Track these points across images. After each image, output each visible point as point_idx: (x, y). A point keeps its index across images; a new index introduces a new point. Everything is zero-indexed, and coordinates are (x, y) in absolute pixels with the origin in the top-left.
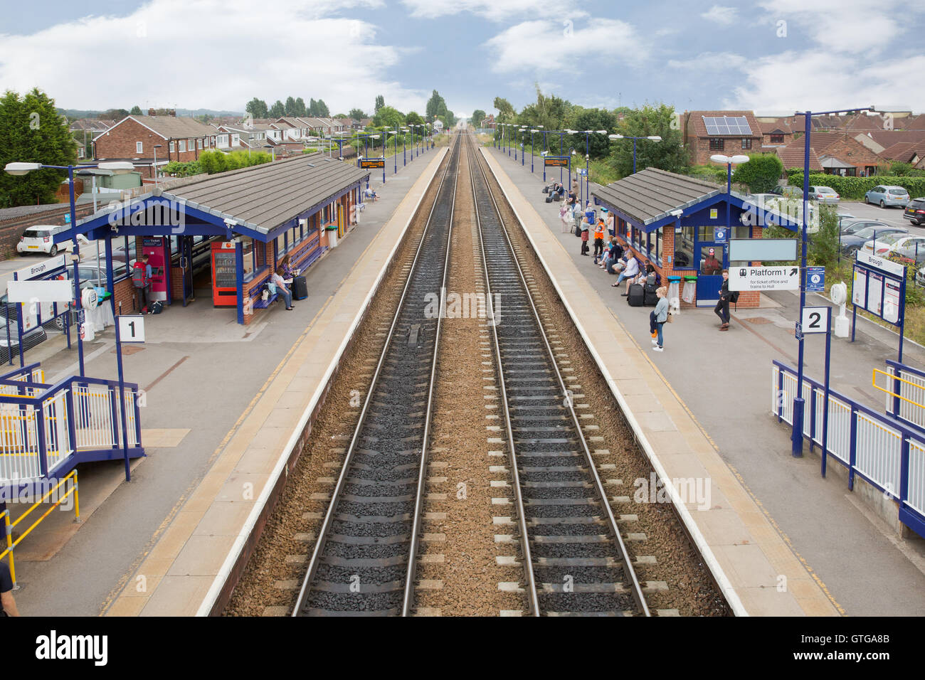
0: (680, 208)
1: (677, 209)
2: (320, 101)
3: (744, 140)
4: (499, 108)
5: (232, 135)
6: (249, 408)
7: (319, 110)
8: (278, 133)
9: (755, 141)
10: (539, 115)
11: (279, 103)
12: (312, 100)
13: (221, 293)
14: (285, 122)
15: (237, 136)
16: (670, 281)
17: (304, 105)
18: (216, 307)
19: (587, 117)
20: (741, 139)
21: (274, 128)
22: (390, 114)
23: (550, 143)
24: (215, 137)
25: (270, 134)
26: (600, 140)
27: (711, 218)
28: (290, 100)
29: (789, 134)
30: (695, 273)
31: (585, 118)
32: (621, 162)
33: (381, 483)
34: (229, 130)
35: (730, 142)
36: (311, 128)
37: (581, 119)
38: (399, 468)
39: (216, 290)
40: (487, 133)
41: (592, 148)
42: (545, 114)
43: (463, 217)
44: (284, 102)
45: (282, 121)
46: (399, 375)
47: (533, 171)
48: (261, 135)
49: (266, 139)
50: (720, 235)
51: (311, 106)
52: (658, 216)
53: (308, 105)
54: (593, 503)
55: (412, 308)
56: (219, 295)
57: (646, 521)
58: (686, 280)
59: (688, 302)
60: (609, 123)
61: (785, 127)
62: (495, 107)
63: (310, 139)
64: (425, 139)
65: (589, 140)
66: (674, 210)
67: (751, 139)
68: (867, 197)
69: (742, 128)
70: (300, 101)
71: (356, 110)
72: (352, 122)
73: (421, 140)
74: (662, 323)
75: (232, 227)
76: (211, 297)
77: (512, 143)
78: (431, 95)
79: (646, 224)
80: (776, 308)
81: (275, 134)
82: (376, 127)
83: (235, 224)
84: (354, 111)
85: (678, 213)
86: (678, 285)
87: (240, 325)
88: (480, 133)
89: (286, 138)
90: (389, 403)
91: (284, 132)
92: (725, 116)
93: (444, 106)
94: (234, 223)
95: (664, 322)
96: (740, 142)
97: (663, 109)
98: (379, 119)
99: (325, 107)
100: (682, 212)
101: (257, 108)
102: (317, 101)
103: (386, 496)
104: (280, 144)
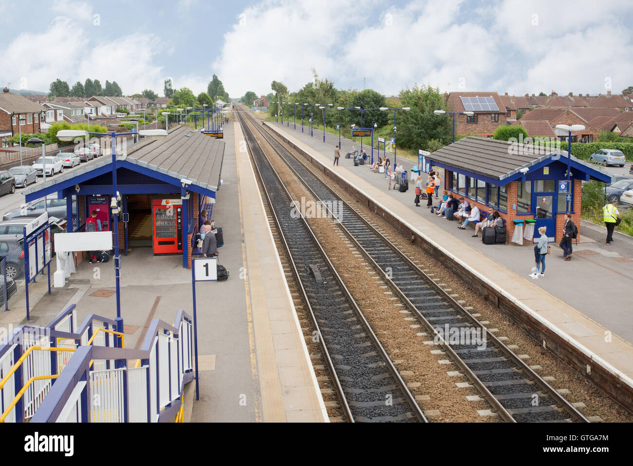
0: (526, 166)
1: (523, 167)
2: (114, 82)
3: (493, 115)
4: (275, 90)
5: (58, 111)
6: (251, 336)
7: (113, 90)
8: (94, 110)
9: (502, 115)
10: (317, 96)
11: (79, 84)
12: (107, 81)
13: (161, 243)
14: (96, 100)
15: (61, 111)
16: (515, 223)
17: (100, 86)
18: (156, 255)
19: (361, 97)
20: (490, 114)
21: (89, 105)
22: (187, 94)
23: (325, 119)
24: (45, 112)
25: (87, 110)
26: (372, 116)
27: (544, 174)
28: (89, 82)
29: (515, 110)
30: (532, 216)
31: (360, 98)
32: (401, 133)
33: (369, 391)
34: (52, 106)
35: (482, 116)
36: (118, 106)
37: (357, 99)
38: (376, 378)
39: (156, 240)
40: (261, 110)
41: (366, 122)
42: (321, 95)
43: (289, 179)
44: (83, 83)
45: (94, 100)
46: (324, 305)
47: (324, 141)
48: (80, 110)
49: (84, 114)
50: (563, 186)
51: (106, 87)
52: (509, 173)
53: (104, 86)
54: (544, 395)
55: (297, 252)
56: (159, 244)
57: (594, 407)
58: (527, 222)
59: (529, 239)
60: (379, 102)
61: (511, 104)
62: (273, 89)
63: (119, 115)
64: (214, 115)
65: (363, 116)
66: (521, 168)
67: (498, 114)
68: (592, 158)
69: (490, 106)
70: (97, 82)
71: (148, 91)
72: (147, 101)
73: (212, 116)
74: (544, 255)
75: (187, 186)
76: (151, 247)
77: (290, 119)
78: (211, 79)
79: (501, 179)
80: (593, 243)
81: (91, 110)
82: (176, 105)
83: (190, 184)
84: (146, 92)
85: (525, 170)
86: (522, 227)
87: (185, 269)
88: (255, 110)
89: (100, 114)
90: (332, 327)
91: (98, 108)
92: (477, 96)
93: (222, 88)
94: (189, 182)
95: (546, 254)
96: (490, 116)
97: (430, 89)
98: (178, 98)
99: (119, 88)
100: (528, 170)
101: (59, 89)
102: (112, 83)
103: (381, 400)
104: (96, 119)
